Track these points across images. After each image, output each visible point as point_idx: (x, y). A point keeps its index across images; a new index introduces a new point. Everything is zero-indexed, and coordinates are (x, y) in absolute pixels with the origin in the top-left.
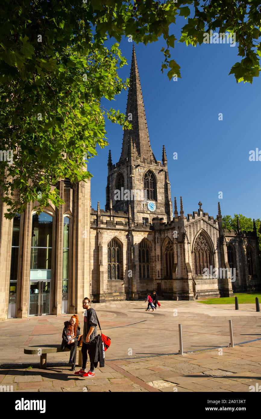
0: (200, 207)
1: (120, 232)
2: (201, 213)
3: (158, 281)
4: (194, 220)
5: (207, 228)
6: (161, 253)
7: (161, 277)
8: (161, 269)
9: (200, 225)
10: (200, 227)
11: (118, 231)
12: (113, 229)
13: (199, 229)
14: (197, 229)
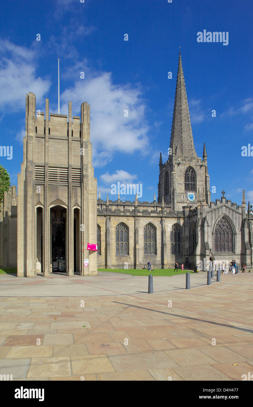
0: (223, 195)
1: (154, 219)
2: (224, 200)
3: (186, 257)
5: (229, 213)
6: (190, 235)
7: (189, 253)
8: (189, 247)
10: (222, 212)
11: (152, 218)
12: (148, 217)
13: (220, 214)
14: (219, 214)
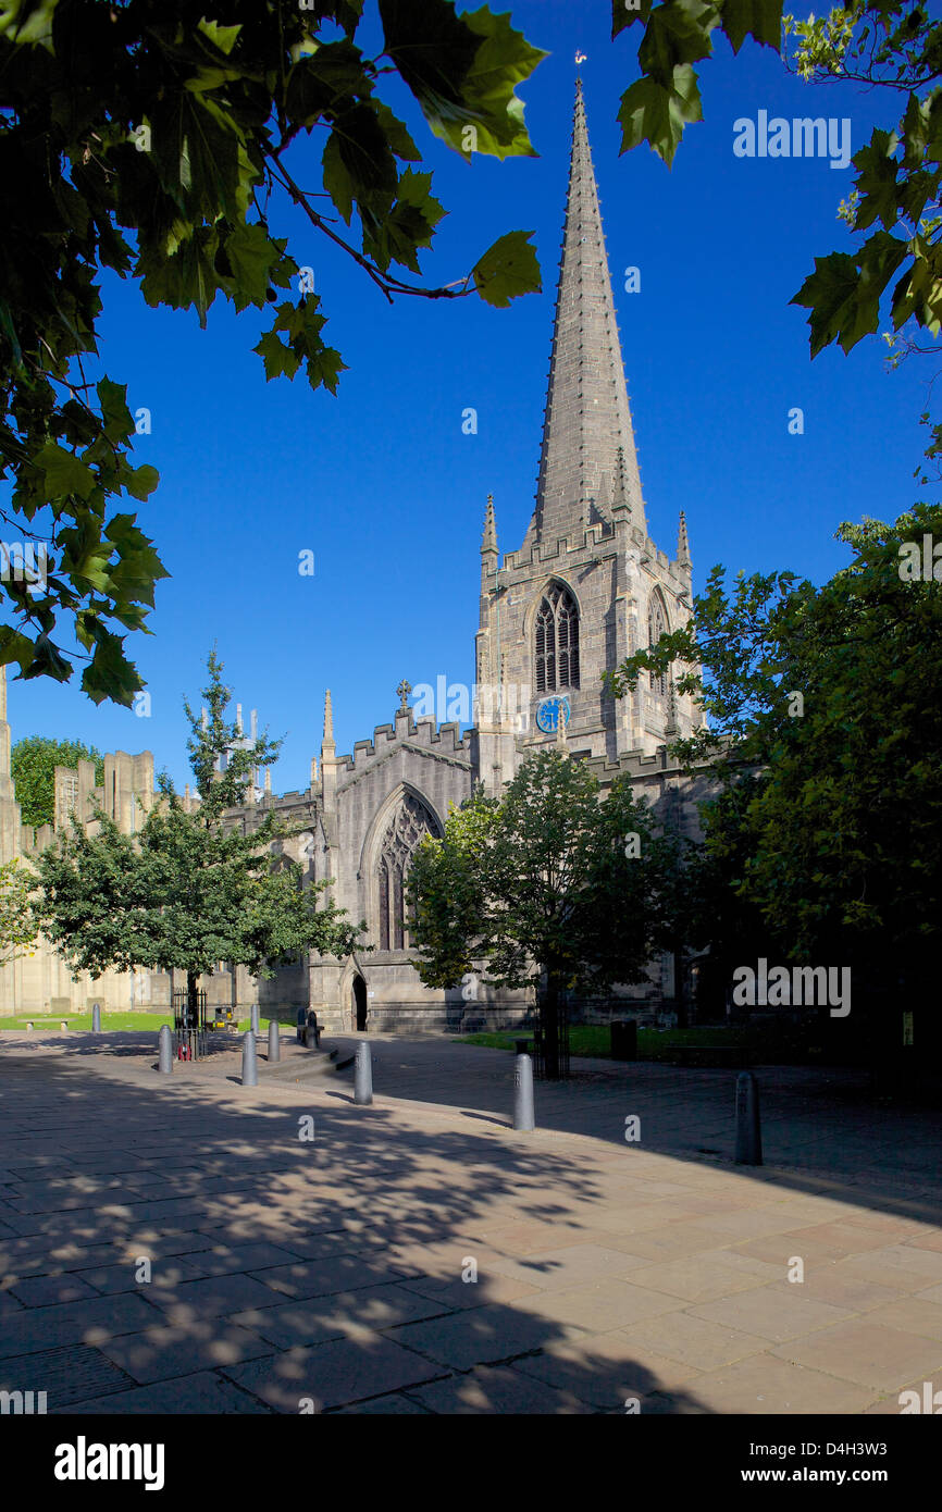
2: (402, 722)
4: (372, 760)
5: (423, 773)
9: (396, 770)
10: (396, 777)
13: (389, 787)
14: (383, 787)
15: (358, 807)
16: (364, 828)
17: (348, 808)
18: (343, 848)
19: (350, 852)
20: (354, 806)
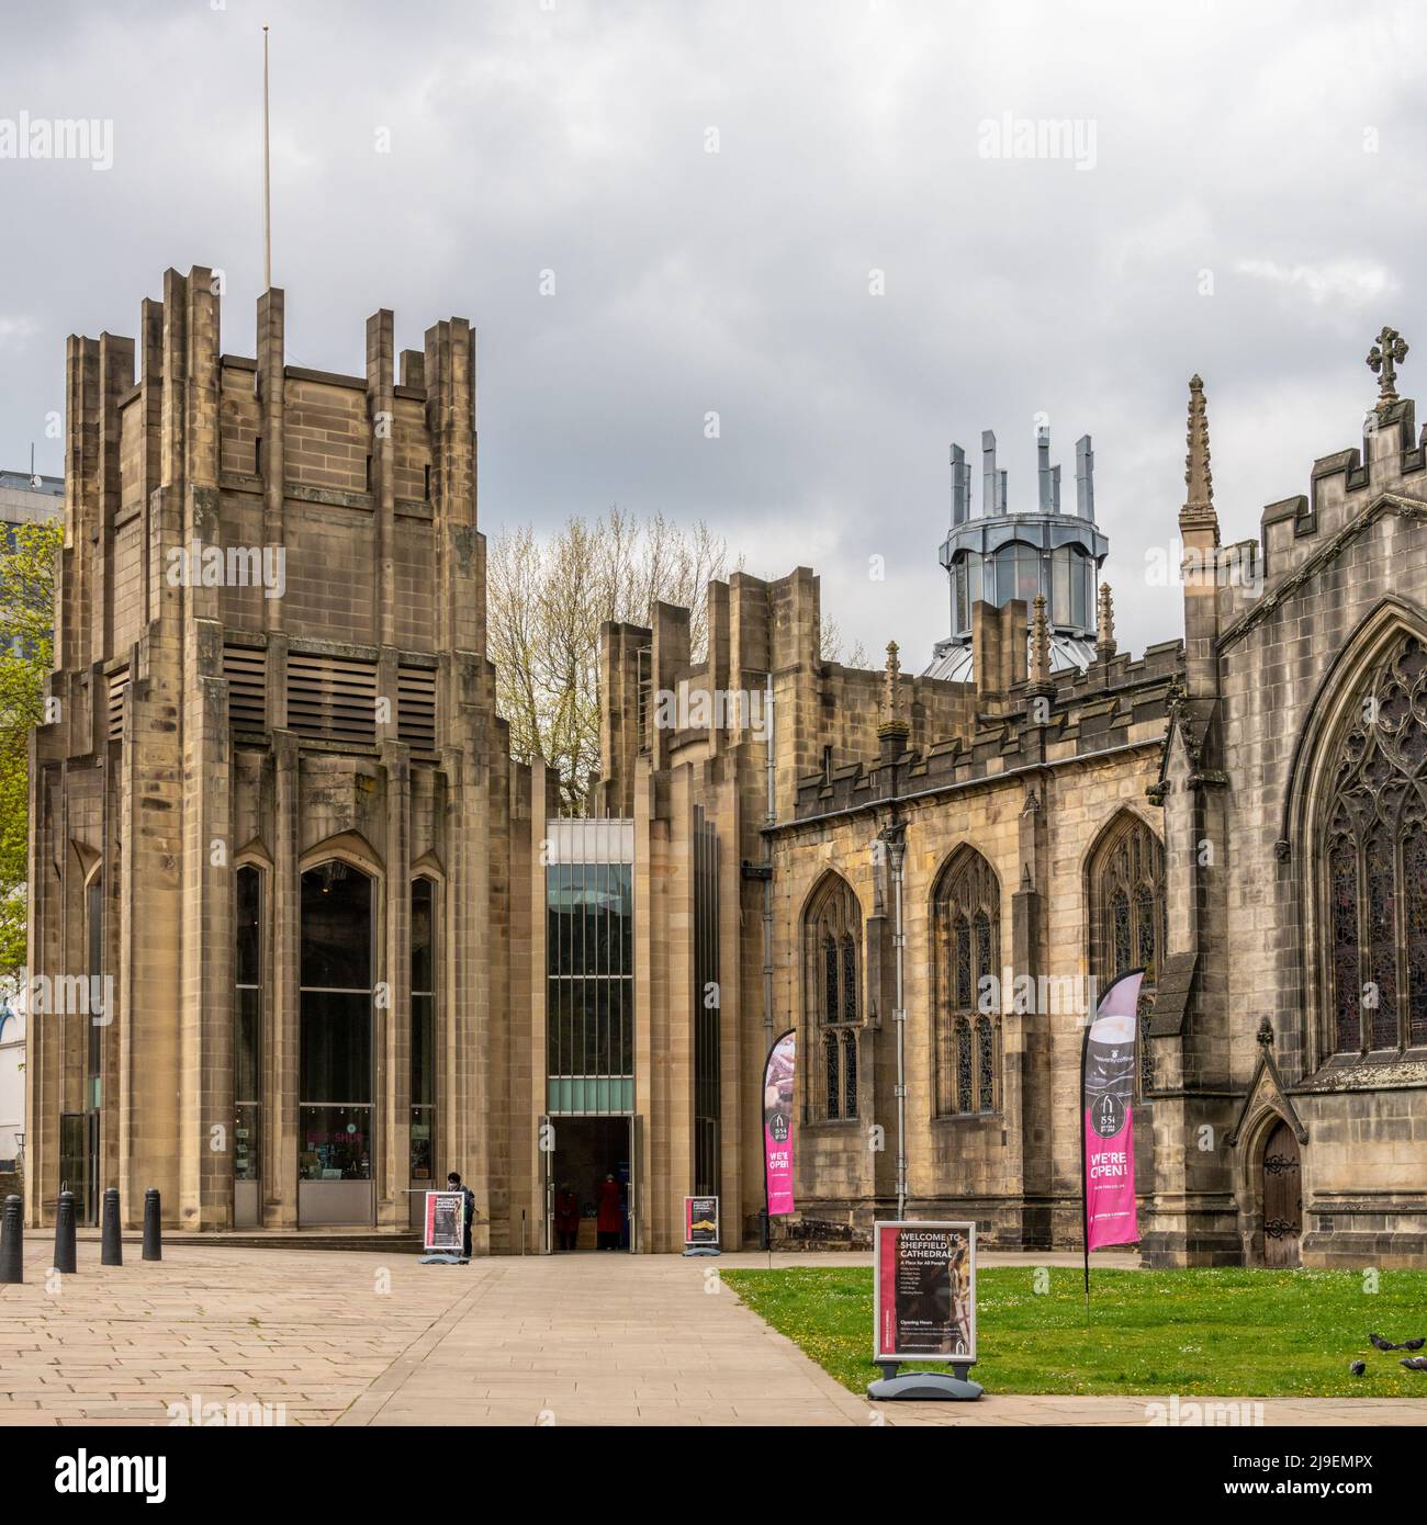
4: (1306, 550)
9: (1369, 571)
15: (1273, 676)
16: (1289, 731)
17: (1248, 678)
18: (1237, 780)
19: (1257, 794)
20: (1263, 672)
